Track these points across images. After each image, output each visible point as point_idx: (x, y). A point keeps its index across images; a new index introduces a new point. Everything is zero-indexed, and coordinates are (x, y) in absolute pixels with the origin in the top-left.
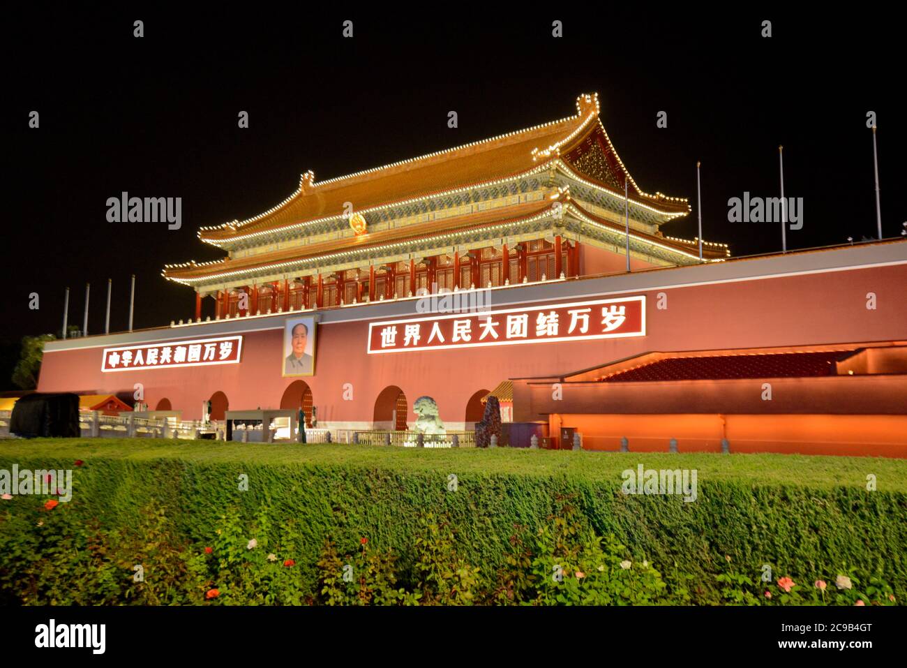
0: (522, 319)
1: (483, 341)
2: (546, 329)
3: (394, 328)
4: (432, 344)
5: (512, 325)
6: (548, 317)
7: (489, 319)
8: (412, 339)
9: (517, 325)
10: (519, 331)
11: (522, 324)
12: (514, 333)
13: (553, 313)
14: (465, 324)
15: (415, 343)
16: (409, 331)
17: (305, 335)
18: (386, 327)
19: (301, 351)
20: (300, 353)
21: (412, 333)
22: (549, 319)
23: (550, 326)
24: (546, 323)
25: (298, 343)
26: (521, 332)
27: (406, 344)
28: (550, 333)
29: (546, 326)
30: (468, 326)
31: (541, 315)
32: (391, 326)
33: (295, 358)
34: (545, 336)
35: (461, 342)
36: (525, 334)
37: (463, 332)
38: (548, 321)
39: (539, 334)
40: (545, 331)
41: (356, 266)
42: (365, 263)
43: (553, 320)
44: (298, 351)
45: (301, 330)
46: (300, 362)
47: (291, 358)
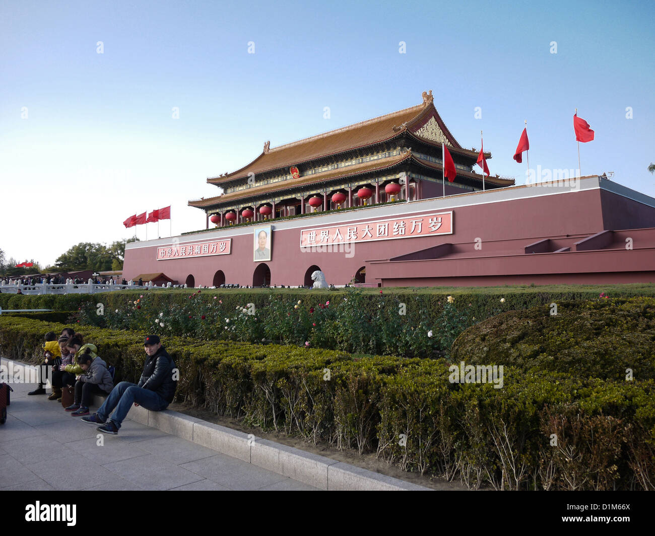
0: (385, 226)
1: (364, 239)
2: (398, 231)
5: (379, 229)
7: (367, 226)
8: (324, 238)
9: (382, 229)
10: (383, 232)
11: (385, 229)
12: (381, 234)
13: (402, 222)
14: (353, 229)
17: (265, 236)
18: (310, 232)
19: (264, 246)
20: (263, 248)
22: (400, 225)
23: (400, 229)
25: (262, 242)
28: (400, 233)
29: (398, 229)
30: (355, 230)
31: (395, 223)
32: (313, 231)
33: (260, 251)
34: (398, 235)
36: (386, 234)
37: (352, 234)
38: (399, 227)
39: (395, 234)
40: (397, 233)
41: (293, 196)
42: (299, 195)
43: (402, 226)
44: (262, 246)
45: (263, 234)
46: (263, 253)
47: (258, 250)
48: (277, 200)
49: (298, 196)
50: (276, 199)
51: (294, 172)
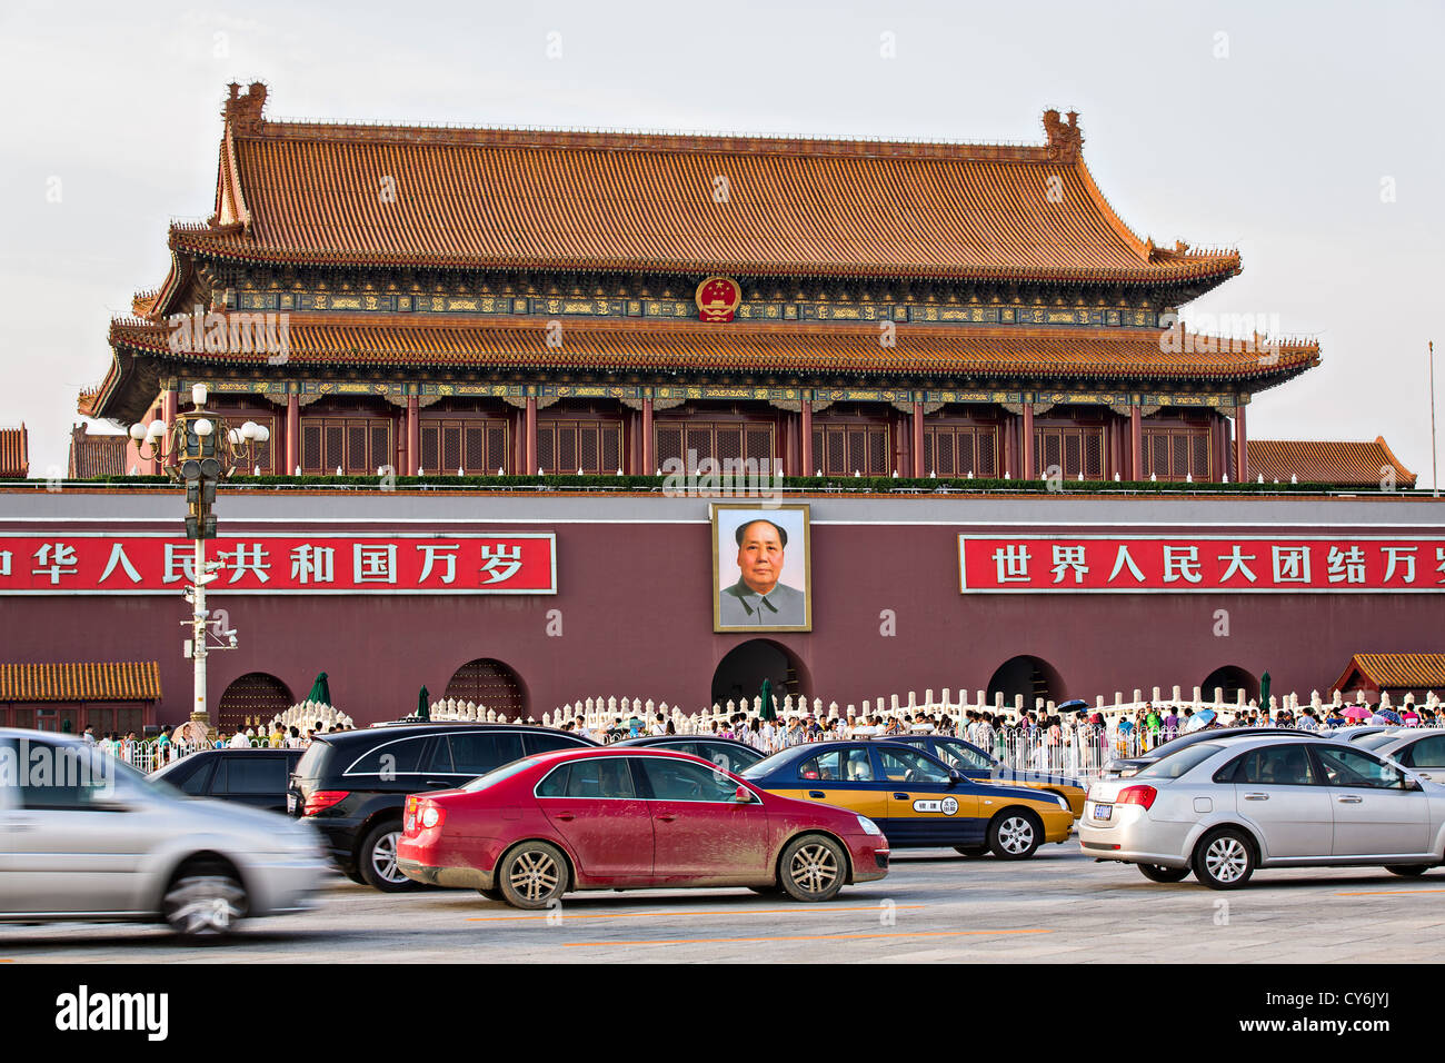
0: (1300, 553)
1: (1226, 584)
2: (1346, 571)
3: (1023, 549)
4: (1119, 582)
5: (1283, 563)
6: (1347, 554)
7: (1236, 549)
8: (1070, 571)
9: (1292, 561)
10: (1295, 573)
11: (1300, 562)
12: (1288, 575)
13: (1355, 549)
14: (1188, 553)
15: (1079, 579)
16: (1063, 555)
17: (778, 545)
18: (1003, 544)
19: (767, 578)
20: (764, 584)
21: (1069, 561)
22: (1350, 557)
23: (1351, 569)
24: (1344, 563)
25: (760, 561)
26: (1301, 574)
27: (1059, 578)
28: (1352, 579)
29: (1343, 568)
30: (1194, 557)
31: (1334, 550)
32: (1017, 543)
33: (750, 592)
34: (1345, 583)
35: (1183, 582)
36: (1307, 578)
37: (1184, 566)
38: (1347, 561)
39: (1332, 579)
40: (1344, 576)
41: (761, 394)
42: (790, 394)
43: (1355, 559)
44: (758, 578)
45: (764, 534)
46: (765, 600)
47: (743, 589)
48: (667, 396)
49: (788, 398)
50: (665, 392)
51: (719, 298)
